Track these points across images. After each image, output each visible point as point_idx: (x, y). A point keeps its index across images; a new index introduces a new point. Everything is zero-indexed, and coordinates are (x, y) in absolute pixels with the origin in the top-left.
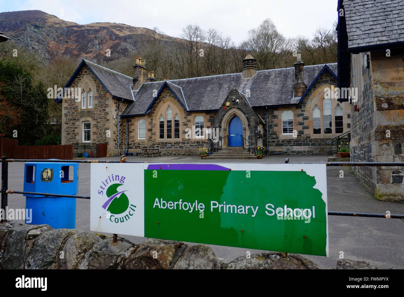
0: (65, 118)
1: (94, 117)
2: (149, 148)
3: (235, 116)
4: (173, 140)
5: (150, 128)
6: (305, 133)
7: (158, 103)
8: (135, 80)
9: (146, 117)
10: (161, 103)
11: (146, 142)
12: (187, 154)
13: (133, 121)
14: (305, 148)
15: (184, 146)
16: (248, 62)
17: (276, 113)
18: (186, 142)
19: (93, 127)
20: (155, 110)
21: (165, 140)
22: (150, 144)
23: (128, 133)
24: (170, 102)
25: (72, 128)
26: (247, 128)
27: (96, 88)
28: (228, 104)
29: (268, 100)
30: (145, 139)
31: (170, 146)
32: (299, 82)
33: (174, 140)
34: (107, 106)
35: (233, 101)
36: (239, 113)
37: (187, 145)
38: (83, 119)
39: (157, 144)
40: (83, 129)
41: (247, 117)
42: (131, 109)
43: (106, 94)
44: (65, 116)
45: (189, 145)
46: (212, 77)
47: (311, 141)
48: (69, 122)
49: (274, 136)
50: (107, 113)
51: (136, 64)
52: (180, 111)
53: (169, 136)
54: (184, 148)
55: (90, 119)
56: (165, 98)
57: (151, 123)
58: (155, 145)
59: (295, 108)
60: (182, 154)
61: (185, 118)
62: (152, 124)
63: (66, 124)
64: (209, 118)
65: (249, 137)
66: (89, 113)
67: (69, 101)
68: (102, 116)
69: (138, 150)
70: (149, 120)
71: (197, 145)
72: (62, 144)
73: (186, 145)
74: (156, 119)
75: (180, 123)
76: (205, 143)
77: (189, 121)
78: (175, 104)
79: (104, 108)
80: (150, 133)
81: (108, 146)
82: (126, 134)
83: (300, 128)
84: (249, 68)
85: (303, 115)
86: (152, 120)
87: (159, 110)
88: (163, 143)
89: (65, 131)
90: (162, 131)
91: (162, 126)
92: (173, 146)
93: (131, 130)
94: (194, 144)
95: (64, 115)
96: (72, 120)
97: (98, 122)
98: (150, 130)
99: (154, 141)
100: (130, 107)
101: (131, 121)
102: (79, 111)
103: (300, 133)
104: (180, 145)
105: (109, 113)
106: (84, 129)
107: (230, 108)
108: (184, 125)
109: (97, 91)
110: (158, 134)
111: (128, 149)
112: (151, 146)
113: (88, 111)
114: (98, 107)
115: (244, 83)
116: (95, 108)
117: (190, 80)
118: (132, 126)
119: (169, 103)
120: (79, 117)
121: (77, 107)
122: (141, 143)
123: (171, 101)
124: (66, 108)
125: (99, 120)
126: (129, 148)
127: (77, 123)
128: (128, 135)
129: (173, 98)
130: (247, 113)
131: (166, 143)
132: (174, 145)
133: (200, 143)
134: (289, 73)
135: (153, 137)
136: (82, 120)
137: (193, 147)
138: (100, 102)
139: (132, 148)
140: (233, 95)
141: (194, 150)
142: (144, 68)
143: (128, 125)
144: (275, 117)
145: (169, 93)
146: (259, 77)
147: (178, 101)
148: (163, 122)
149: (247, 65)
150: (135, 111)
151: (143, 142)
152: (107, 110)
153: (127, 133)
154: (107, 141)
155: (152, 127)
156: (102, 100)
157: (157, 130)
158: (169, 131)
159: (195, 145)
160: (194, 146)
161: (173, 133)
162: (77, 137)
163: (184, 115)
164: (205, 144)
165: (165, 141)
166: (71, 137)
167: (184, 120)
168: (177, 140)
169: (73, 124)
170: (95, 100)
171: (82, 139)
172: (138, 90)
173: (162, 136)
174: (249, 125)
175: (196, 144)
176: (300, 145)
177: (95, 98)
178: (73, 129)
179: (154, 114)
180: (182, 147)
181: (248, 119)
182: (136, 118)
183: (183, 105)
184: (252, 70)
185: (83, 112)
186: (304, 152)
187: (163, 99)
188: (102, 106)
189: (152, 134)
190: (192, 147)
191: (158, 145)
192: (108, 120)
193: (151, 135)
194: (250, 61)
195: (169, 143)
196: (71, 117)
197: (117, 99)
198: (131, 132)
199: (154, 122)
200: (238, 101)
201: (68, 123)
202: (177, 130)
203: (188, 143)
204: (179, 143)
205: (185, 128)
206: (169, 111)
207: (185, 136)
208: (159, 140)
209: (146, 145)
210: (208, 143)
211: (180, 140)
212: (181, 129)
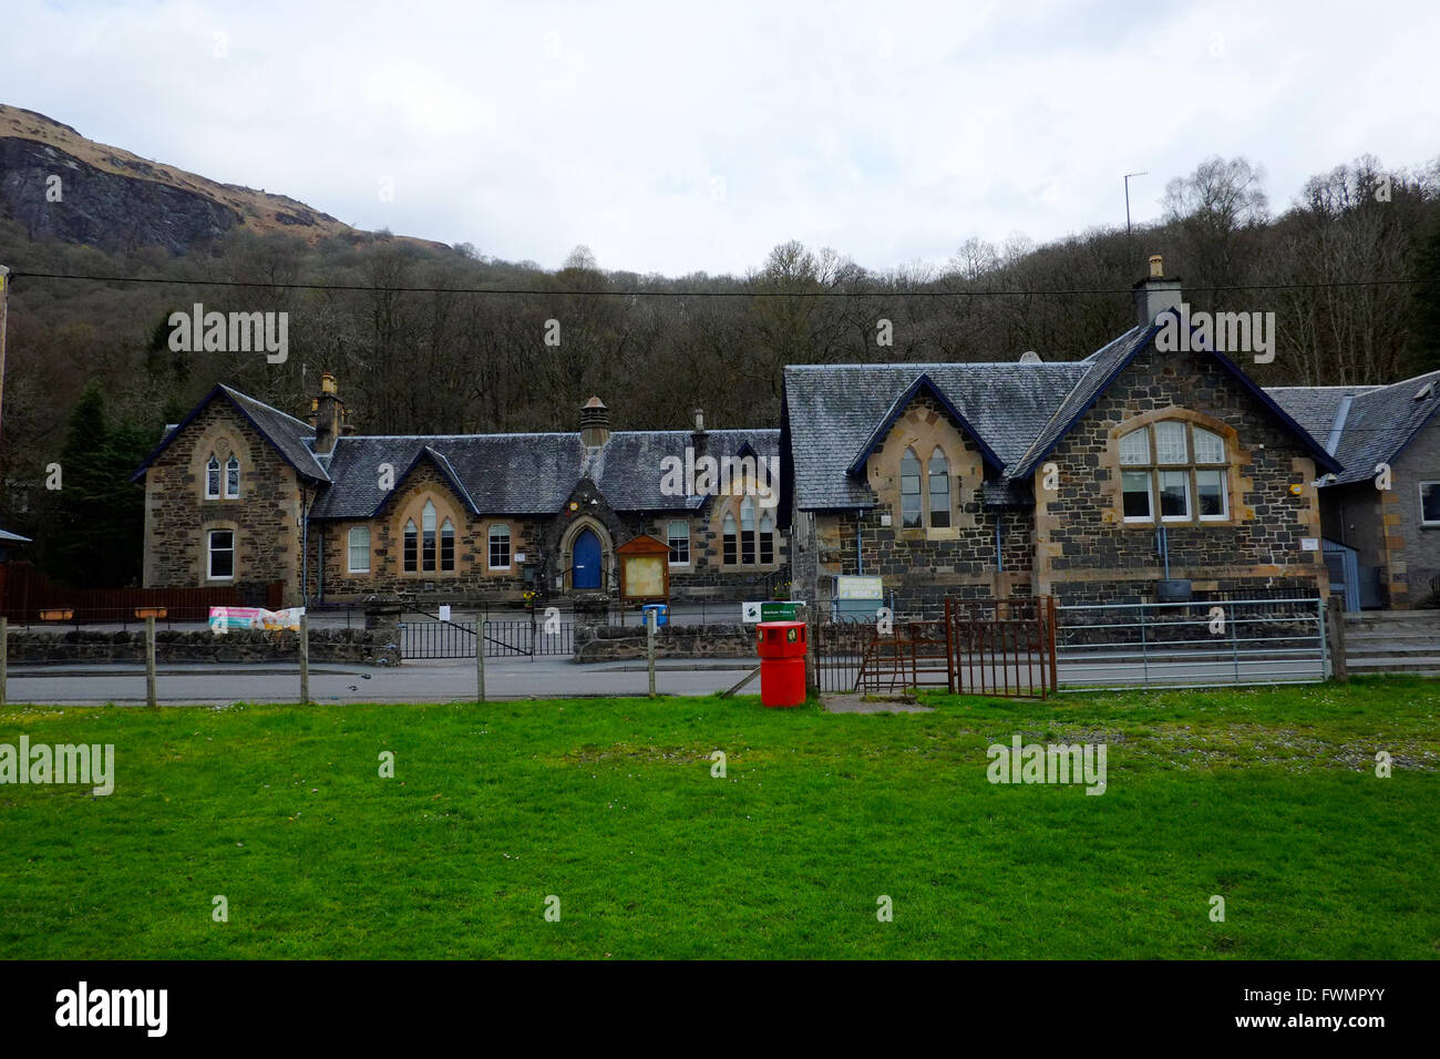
0: (155, 520)
1: (245, 521)
3: (587, 529)
4: (439, 574)
5: (381, 547)
6: (710, 563)
7: (403, 493)
8: (323, 431)
9: (372, 524)
10: (411, 493)
11: (372, 577)
13: (336, 530)
14: (708, 590)
15: (465, 588)
16: (594, 414)
17: (657, 524)
18: (469, 580)
19: (242, 545)
20: (394, 508)
21: (420, 573)
22: (382, 582)
23: (323, 559)
24: (433, 493)
25: (178, 544)
27: (249, 452)
28: (574, 506)
29: (643, 499)
30: (367, 571)
31: (433, 588)
33: (441, 574)
34: (282, 496)
35: (584, 502)
36: (595, 524)
37: (472, 586)
38: (213, 524)
39: (399, 584)
40: (210, 549)
41: (611, 534)
42: (330, 502)
43: (280, 469)
44: (155, 516)
45: (476, 585)
46: (514, 438)
47: (719, 577)
48: (166, 531)
50: (283, 514)
51: (325, 393)
52: (455, 511)
53: (429, 566)
54: (465, 591)
55: (232, 526)
56: (421, 482)
57: (383, 537)
58: (394, 584)
59: (693, 516)
61: (469, 527)
62: (386, 538)
63: (156, 533)
64: (522, 529)
65: (614, 570)
66: (229, 510)
67: (167, 479)
68: (269, 518)
69: (350, 597)
70: (380, 529)
71: (494, 586)
72: (146, 585)
73: (469, 584)
74: (397, 528)
75: (457, 539)
76: (513, 581)
77: (478, 534)
78: (445, 497)
79: (273, 501)
80: (381, 559)
81: (285, 588)
82: (317, 560)
83: (701, 552)
84: (597, 425)
85: (706, 529)
86: (386, 529)
87: (404, 509)
88: (413, 581)
89: (156, 552)
90: (410, 555)
91: (410, 542)
92: (439, 587)
93: (330, 551)
94: (488, 584)
95: (152, 513)
96: (176, 524)
97: (257, 533)
98: (382, 552)
99: (392, 577)
100: (327, 498)
101: (331, 531)
102: (200, 503)
103: (702, 562)
104: (456, 585)
105: (288, 512)
106: (212, 547)
107: (578, 514)
108: (465, 543)
109: (253, 460)
110: (401, 560)
111: (323, 596)
112: (382, 588)
113: (227, 506)
114: (255, 499)
115: (588, 457)
116: (249, 500)
117: (463, 439)
118: (334, 542)
119: (430, 493)
120: (199, 519)
121: (194, 494)
122: (357, 582)
123: (433, 489)
124: (159, 496)
125: (259, 528)
126: (324, 592)
127: (192, 534)
128: (324, 563)
130: (612, 526)
131: (422, 581)
132: (440, 584)
133: (502, 581)
134: (676, 444)
135: (390, 568)
136: (206, 526)
137: (485, 590)
138: (260, 487)
139: (333, 592)
140: (584, 490)
141: (488, 596)
142: (339, 402)
143: (324, 539)
144: (656, 531)
145: (431, 472)
146: (617, 446)
148: (415, 534)
149: (593, 419)
150: (342, 507)
151: (363, 578)
152: (282, 505)
153: (320, 557)
154: (281, 578)
155: (386, 545)
156: (268, 482)
157: (399, 552)
158: (429, 554)
159: (491, 586)
160: (489, 588)
161: (438, 560)
162: (193, 568)
163: (465, 523)
164: (512, 584)
165: (418, 577)
166: (175, 567)
167: (466, 533)
168: (448, 573)
169: (181, 535)
170: (248, 480)
171: (205, 573)
172: (330, 456)
173: (410, 567)
175: (492, 583)
176: (700, 584)
177: (246, 477)
178: (181, 547)
179: (392, 517)
180: (461, 590)
181: (613, 537)
182: (345, 525)
183: (462, 499)
184: (602, 431)
185: (211, 507)
186: (708, 597)
187: (415, 485)
188: (269, 494)
189: (387, 560)
190: (483, 589)
191: (402, 586)
192: (286, 528)
193: (383, 564)
194: (599, 412)
195: (428, 581)
196: (175, 519)
197: (305, 481)
198: (330, 555)
199: (392, 534)
200: (594, 502)
201: (163, 533)
202: (448, 554)
203: (473, 581)
204: (454, 581)
205: (467, 549)
206: (429, 512)
207: (468, 566)
208: (403, 574)
209: (370, 587)
210: (518, 580)
211: (455, 573)
212: (459, 550)
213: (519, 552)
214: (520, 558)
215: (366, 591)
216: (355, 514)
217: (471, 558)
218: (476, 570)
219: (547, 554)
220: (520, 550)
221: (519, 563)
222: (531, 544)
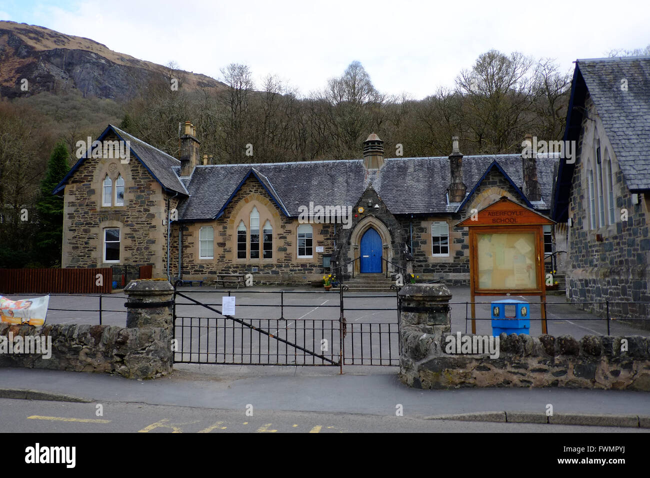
0: (70, 220)
1: (127, 221)
2: (220, 273)
3: (371, 227)
4: (261, 261)
5: (221, 241)
6: (465, 255)
7: (237, 202)
8: (185, 161)
9: (215, 224)
10: (242, 202)
11: (215, 263)
12: (285, 283)
13: (191, 229)
14: (465, 276)
15: (280, 271)
16: (373, 145)
17: (424, 224)
18: (283, 266)
19: (126, 238)
20: (230, 213)
21: (248, 260)
22: (222, 266)
23: (182, 249)
24: (257, 202)
25: (84, 238)
26: (390, 246)
27: (131, 173)
28: (361, 210)
29: (413, 205)
30: (212, 258)
31: (257, 271)
32: (457, 181)
33: (263, 261)
34: (152, 203)
35: (369, 207)
36: (378, 224)
37: (285, 270)
38: (106, 224)
39: (234, 268)
40: (105, 241)
41: (390, 231)
42: (187, 209)
43: (151, 185)
44: (70, 218)
45: (288, 269)
46: (316, 164)
48: (77, 228)
49: (421, 258)
50: (152, 216)
51: (187, 135)
52: (273, 215)
53: (255, 255)
54: (280, 274)
55: (119, 224)
56: (249, 194)
57: (223, 234)
58: (230, 268)
59: (451, 218)
60: (277, 284)
61: (283, 227)
62: (225, 235)
63: (70, 230)
64: (322, 228)
65: (393, 259)
66: (117, 214)
67: (77, 193)
68: (143, 219)
69: (200, 277)
70: (221, 228)
71: (301, 270)
72: (64, 266)
73: (283, 269)
74: (232, 228)
75: (274, 236)
76: (314, 266)
77: (289, 232)
78: (266, 205)
79: (146, 207)
80: (221, 250)
81: (153, 269)
82: (178, 250)
83: (458, 247)
84: (375, 153)
86: (225, 228)
87: (237, 214)
88: (244, 266)
89: (70, 243)
90: (242, 247)
91: (242, 237)
92: (261, 270)
93: (187, 244)
94: (297, 268)
95: (68, 216)
96: (83, 224)
97: (135, 230)
98: (222, 245)
99: (229, 263)
100: (185, 206)
101: (187, 229)
102: (98, 209)
103: (459, 254)
104: (274, 269)
105: (156, 215)
106: (106, 241)
107: (364, 216)
108: (281, 238)
109: (133, 179)
110: (235, 250)
111: (182, 276)
112: (222, 270)
113: (116, 211)
114: (134, 206)
115: (369, 176)
116: (130, 207)
117: (280, 166)
118: (189, 238)
119: (255, 202)
120: (97, 220)
121: (94, 203)
122: (205, 265)
123: (258, 199)
124: (72, 204)
125: (136, 227)
126: (183, 273)
127: (94, 230)
128: (182, 252)
129: (261, 194)
130: (390, 225)
131: (250, 266)
132: (262, 268)
133: (307, 267)
134: (434, 166)
135: (227, 255)
136: (102, 225)
137: (295, 273)
138: (138, 197)
139: (189, 273)
140: (369, 197)
141: (297, 277)
142: (197, 142)
143: (183, 235)
144: (422, 230)
145: (255, 186)
146: (390, 168)
147: (270, 200)
148: (244, 232)
149: (372, 149)
150: (195, 213)
151: (209, 263)
152: (152, 210)
153: (180, 248)
154: (151, 262)
155: (225, 239)
156: (143, 194)
157: (234, 244)
158: (255, 247)
159: (299, 270)
160: (297, 272)
161: (261, 251)
162: (93, 254)
163: (281, 223)
164: (314, 268)
165: (247, 263)
166: (82, 254)
167: (281, 231)
168: (268, 261)
169: (86, 231)
170: (130, 192)
171: (102, 258)
172: (190, 178)
173: (242, 255)
174: (393, 242)
175: (300, 268)
176: (458, 271)
177: (128, 190)
178: (86, 240)
179: (228, 219)
180: (276, 273)
181: (391, 233)
182: (197, 225)
183: (278, 206)
184: (379, 157)
185: (105, 212)
186: (465, 281)
187: (245, 196)
188: (143, 203)
189: (225, 250)
190: (293, 272)
191: (236, 269)
192: (154, 227)
193: (223, 253)
194: (376, 144)
195: (254, 266)
196: (82, 220)
197: (169, 193)
198: (187, 247)
199: (228, 232)
200: (377, 206)
201: (75, 230)
202: (268, 246)
203: (287, 266)
204: (272, 266)
205: (281, 243)
206: (255, 215)
207: (282, 255)
208: (236, 261)
209: (214, 269)
210: (320, 266)
211: (273, 261)
212: (276, 243)
213: (319, 245)
214: (320, 249)
215: (211, 273)
216: (203, 217)
217: (285, 250)
218: (288, 258)
219: (340, 247)
220: (320, 243)
221: (319, 254)
222: (327, 239)
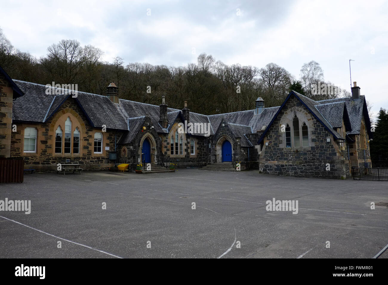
3: (148, 138)
4: (71, 154)
5: (43, 139)
7: (57, 112)
10: (60, 113)
11: (38, 155)
12: (88, 169)
15: (84, 162)
18: (86, 158)
20: (52, 119)
21: (63, 154)
22: (44, 158)
24: (71, 114)
26: (156, 148)
30: (36, 152)
31: (69, 162)
33: (74, 155)
36: (151, 137)
37: (87, 161)
39: (53, 159)
50: (3, 115)
52: (81, 124)
53: (67, 151)
54: (84, 163)
56: (65, 108)
57: (46, 134)
58: (51, 159)
60: (83, 170)
61: (87, 133)
62: (47, 135)
64: (108, 135)
70: (44, 130)
71: (97, 161)
73: (86, 160)
74: (52, 131)
75: (81, 138)
77: (90, 136)
78: (76, 117)
80: (43, 146)
85: (167, 141)
86: (47, 130)
87: (57, 120)
88: (60, 158)
90: (58, 144)
91: (58, 138)
92: (72, 161)
94: (94, 160)
98: (44, 142)
99: (49, 156)
104: (80, 160)
107: (146, 132)
108: (85, 140)
110: (54, 147)
112: (44, 161)
119: (69, 114)
122: (30, 158)
123: (71, 112)
129: (73, 109)
130: (156, 138)
131: (65, 158)
132: (73, 160)
133: (100, 159)
135: (49, 151)
137: (93, 163)
140: (148, 121)
141: (95, 166)
145: (70, 103)
147: (79, 114)
151: (33, 156)
155: (47, 139)
157: (53, 142)
158: (67, 145)
159: (95, 161)
160: (95, 162)
161: (72, 148)
163: (85, 130)
164: (104, 160)
165: (63, 156)
167: (86, 135)
168: (76, 155)
173: (58, 150)
175: (96, 160)
179: (50, 124)
180: (82, 163)
184: (117, 97)
187: (63, 109)
189: (47, 147)
190: (92, 163)
191: (54, 160)
193: (45, 148)
195: (68, 158)
199: (50, 133)
202: (76, 145)
203: (89, 159)
204: (79, 158)
205: (86, 143)
206: (68, 123)
207: (86, 151)
208: (55, 154)
209: (37, 161)
210: (107, 159)
211: (80, 154)
212: (81, 144)
213: (107, 146)
214: (107, 148)
215: (35, 163)
217: (87, 148)
218: (90, 153)
219: (135, 147)
220: (107, 145)
221: (107, 151)
222: (111, 142)
